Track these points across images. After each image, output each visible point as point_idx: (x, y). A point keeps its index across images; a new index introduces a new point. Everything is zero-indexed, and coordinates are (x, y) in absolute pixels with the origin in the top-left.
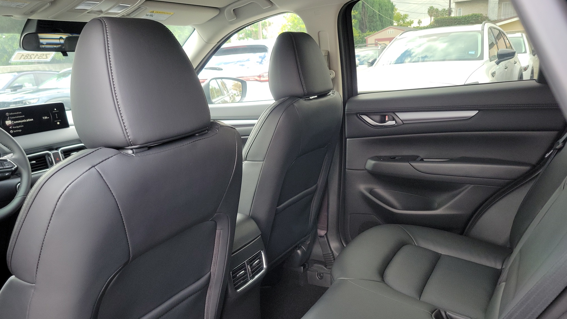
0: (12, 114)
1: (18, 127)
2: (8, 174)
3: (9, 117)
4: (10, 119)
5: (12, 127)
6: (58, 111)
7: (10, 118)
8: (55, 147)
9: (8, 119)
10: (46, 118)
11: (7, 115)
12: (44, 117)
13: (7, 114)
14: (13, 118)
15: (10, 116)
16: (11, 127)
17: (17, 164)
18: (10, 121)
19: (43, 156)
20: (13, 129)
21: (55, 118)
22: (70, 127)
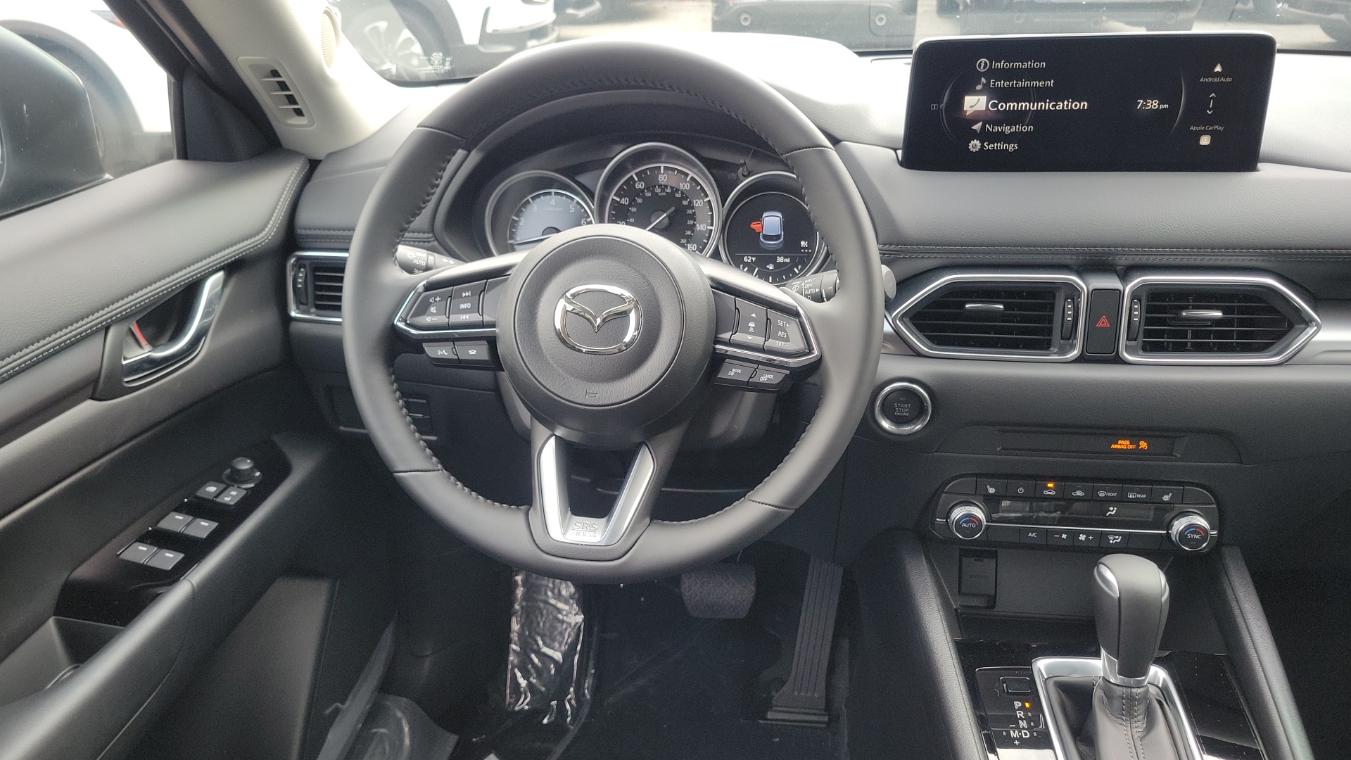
0: (1001, 65)
1: (1007, 129)
2: (772, 377)
3: (983, 80)
4: (987, 90)
5: (983, 127)
6: (1229, 80)
7: (987, 85)
8: (1124, 261)
9: (979, 87)
10: (1153, 104)
11: (982, 70)
12: (1145, 101)
13: (982, 64)
14: (1001, 84)
15: (991, 74)
16: (977, 127)
17: (824, 346)
18: (983, 99)
19: (1046, 294)
20: (984, 136)
21: (1196, 114)
22: (1260, 165)
